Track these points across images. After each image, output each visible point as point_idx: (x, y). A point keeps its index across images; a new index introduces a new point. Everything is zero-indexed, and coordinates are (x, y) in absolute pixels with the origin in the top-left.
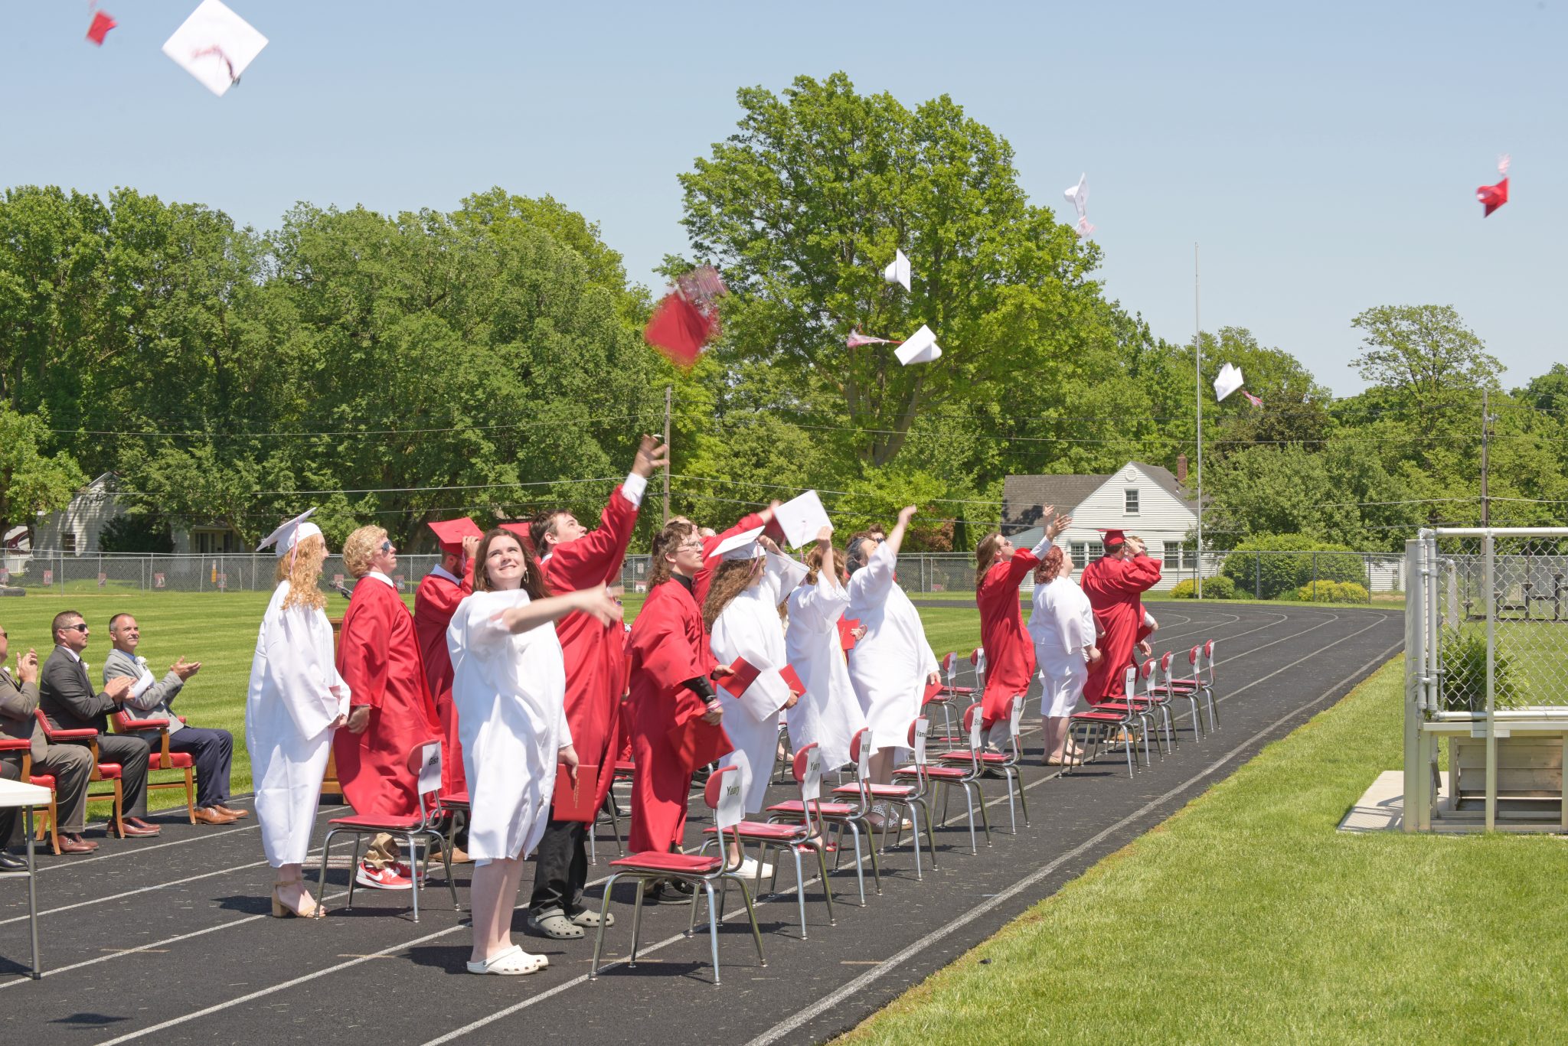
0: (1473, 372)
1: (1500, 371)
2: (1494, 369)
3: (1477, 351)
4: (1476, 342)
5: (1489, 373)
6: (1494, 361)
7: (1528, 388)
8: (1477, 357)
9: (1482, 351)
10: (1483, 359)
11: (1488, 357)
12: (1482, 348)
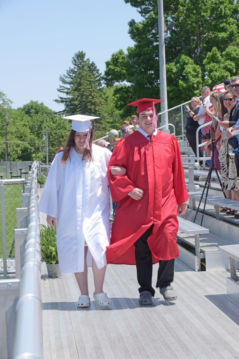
0: (3, 104)
1: (11, 103)
2: (10, 103)
3: (4, 98)
4: (4, 95)
5: (8, 104)
6: (10, 101)
7: (23, 107)
8: (4, 99)
9: (6, 98)
10: (6, 100)
11: (8, 99)
12: (6, 97)
